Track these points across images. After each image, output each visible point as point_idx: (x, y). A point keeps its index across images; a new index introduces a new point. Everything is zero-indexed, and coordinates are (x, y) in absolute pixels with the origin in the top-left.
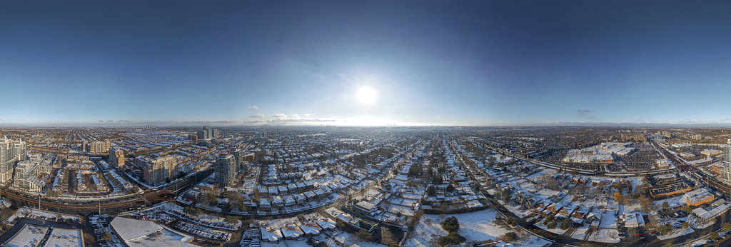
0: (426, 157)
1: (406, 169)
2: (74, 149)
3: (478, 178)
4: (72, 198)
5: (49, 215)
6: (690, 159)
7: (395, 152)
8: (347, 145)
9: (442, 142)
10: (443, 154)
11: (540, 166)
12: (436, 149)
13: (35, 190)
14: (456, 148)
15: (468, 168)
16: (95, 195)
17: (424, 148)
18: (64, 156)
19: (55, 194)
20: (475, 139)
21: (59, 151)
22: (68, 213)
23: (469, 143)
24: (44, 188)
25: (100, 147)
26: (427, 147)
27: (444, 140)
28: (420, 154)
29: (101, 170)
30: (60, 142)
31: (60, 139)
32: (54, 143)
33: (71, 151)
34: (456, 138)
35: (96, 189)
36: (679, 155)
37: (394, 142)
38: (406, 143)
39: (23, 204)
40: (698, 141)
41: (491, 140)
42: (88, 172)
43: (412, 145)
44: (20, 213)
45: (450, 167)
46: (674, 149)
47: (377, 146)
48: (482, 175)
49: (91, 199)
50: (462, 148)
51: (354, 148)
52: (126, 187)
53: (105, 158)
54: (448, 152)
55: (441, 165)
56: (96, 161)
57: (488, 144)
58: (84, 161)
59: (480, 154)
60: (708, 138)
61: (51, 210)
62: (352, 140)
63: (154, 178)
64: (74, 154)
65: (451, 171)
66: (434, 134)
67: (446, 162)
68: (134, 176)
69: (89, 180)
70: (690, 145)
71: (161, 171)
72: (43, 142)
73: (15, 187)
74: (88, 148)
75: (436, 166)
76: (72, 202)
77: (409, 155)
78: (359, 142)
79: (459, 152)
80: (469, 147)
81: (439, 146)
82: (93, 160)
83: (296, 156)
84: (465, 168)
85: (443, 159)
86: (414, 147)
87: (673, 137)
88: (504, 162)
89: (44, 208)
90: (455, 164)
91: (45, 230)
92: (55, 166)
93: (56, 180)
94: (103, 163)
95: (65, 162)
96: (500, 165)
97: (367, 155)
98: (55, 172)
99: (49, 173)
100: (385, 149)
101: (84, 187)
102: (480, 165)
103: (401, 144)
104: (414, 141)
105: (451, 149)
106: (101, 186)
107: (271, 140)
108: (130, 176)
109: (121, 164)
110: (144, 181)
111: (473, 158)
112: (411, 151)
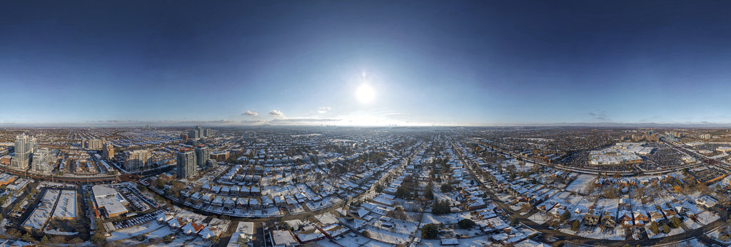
0: (425, 164)
1: (396, 184)
2: (75, 146)
3: (504, 198)
4: (72, 176)
5: (59, 185)
6: (710, 155)
7: (388, 157)
8: (336, 147)
9: (444, 144)
10: (446, 160)
11: (572, 172)
12: (437, 154)
13: (47, 172)
14: (462, 153)
15: (482, 181)
16: (87, 175)
17: (423, 151)
18: (67, 151)
19: (61, 173)
20: (480, 140)
21: (63, 147)
22: (70, 183)
23: (476, 145)
24: (53, 171)
25: (95, 144)
26: (427, 151)
27: (447, 142)
28: (417, 160)
29: (95, 159)
30: (62, 140)
31: (62, 138)
32: (57, 141)
33: (72, 148)
34: (460, 138)
35: (88, 171)
36: (698, 152)
37: (391, 144)
38: (404, 145)
39: (42, 180)
40: (708, 140)
41: (498, 141)
42: (85, 161)
43: (410, 148)
44: (42, 185)
45: (458, 182)
46: (690, 147)
47: (370, 149)
48: (507, 193)
49: (85, 176)
50: (468, 152)
51: (341, 150)
52: (109, 170)
53: (99, 152)
54: (453, 158)
55: (445, 178)
56: (92, 155)
57: (497, 147)
58: (82, 154)
59: (492, 159)
60: (715, 137)
61: (60, 182)
62: (344, 141)
63: (130, 166)
64: (74, 150)
65: (461, 189)
66: (436, 135)
67: (452, 172)
68: (118, 164)
69: (84, 166)
70: (703, 143)
71: (136, 161)
72: (47, 140)
73: (33, 171)
74: (86, 145)
75: (439, 180)
76: (72, 178)
77: (405, 161)
78: (352, 143)
79: (466, 158)
80: (476, 150)
81: (442, 149)
82: (90, 153)
83: (271, 158)
84: (479, 184)
85: (447, 168)
86: (412, 150)
87: (682, 137)
88: (526, 170)
89: (55, 182)
90: (465, 176)
91: (58, 191)
92: (59, 158)
93: (61, 165)
94: (97, 155)
95: (67, 155)
96: (525, 175)
97: (352, 161)
98: (60, 161)
99: (55, 162)
100: (377, 154)
101: (81, 169)
102: (499, 177)
103: (397, 147)
104: (413, 143)
105: (456, 153)
106: (92, 169)
107: (261, 140)
108: (115, 165)
109: (111, 156)
110: (124, 169)
111: (485, 166)
112: (407, 155)
